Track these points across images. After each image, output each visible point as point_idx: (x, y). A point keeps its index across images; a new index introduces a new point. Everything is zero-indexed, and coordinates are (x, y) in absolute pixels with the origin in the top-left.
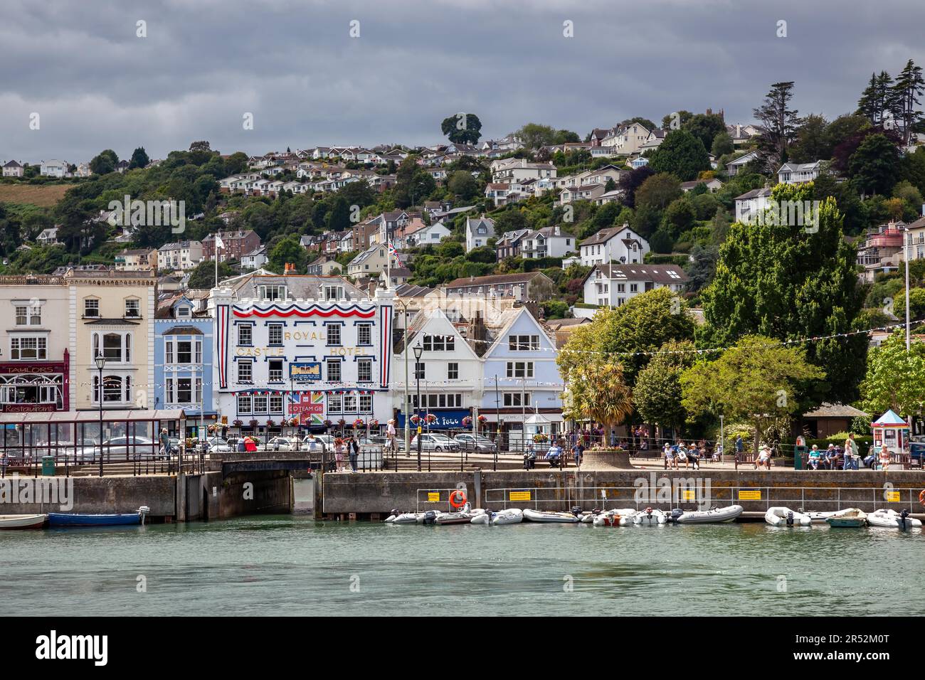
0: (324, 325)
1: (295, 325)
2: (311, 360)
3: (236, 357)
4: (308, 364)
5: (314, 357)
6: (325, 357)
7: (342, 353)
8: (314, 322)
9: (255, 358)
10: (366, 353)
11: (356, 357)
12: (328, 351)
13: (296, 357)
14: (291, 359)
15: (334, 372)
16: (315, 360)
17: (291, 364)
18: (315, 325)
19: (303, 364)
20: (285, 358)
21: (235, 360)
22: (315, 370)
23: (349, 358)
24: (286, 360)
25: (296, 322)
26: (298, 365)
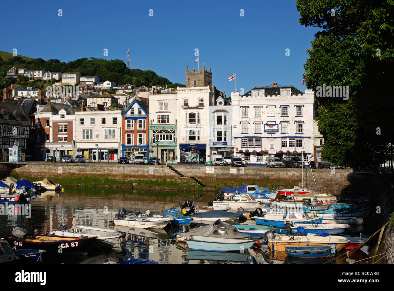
0: (280, 107)
1: (267, 107)
2: (274, 123)
3: (241, 122)
4: (272, 125)
6: (280, 122)
7: (289, 119)
8: (275, 106)
9: (249, 122)
10: (300, 120)
11: (295, 122)
12: (282, 119)
13: (267, 122)
14: (265, 123)
16: (276, 123)
17: (264, 125)
19: (270, 125)
20: (262, 122)
22: (275, 128)
23: (292, 122)
25: (267, 106)
26: (268, 125)
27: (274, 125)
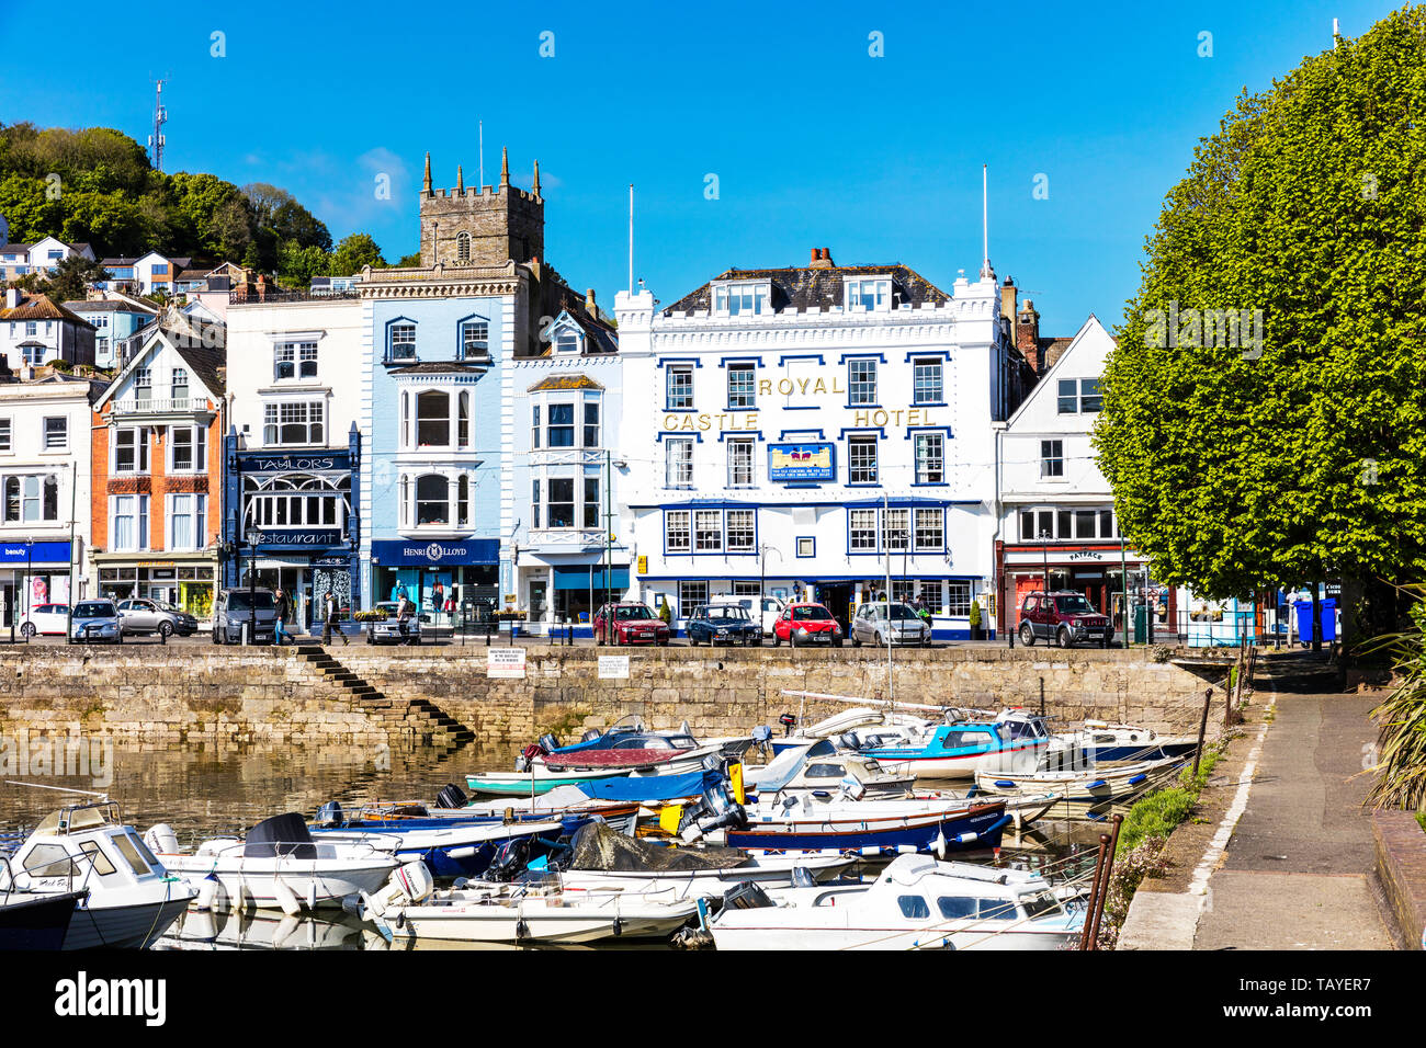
0: (842, 363)
1: (781, 364)
2: (814, 438)
3: (661, 434)
4: (806, 445)
5: (820, 431)
6: (843, 430)
7: (881, 420)
8: (820, 357)
9: (698, 434)
10: (931, 421)
11: (909, 430)
12: (849, 419)
13: (783, 432)
14: (772, 438)
15: (863, 463)
16: (822, 437)
17: (770, 447)
18: (822, 363)
20: (760, 433)
21: (659, 440)
22: (822, 460)
23: (896, 432)
24: (761, 439)
25: (783, 358)
26: (785, 448)
27: (818, 447)
